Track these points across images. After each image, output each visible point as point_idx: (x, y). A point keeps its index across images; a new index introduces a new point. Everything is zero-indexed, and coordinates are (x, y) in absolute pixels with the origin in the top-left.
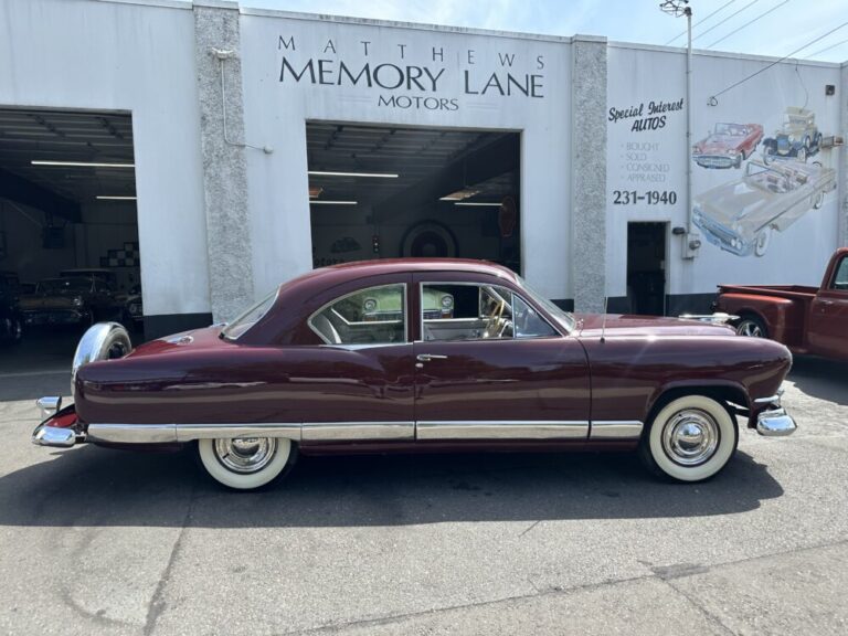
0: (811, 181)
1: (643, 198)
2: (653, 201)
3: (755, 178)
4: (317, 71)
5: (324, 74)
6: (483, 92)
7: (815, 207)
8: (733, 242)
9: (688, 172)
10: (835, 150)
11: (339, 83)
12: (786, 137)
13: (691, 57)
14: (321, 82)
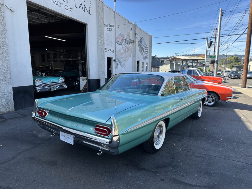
0: (130, 51)
1: (109, 51)
2: (111, 52)
3: (124, 48)
6: (79, 9)
7: (130, 57)
8: (121, 64)
9: (116, 45)
10: (132, 43)
12: (127, 39)
13: (115, 13)
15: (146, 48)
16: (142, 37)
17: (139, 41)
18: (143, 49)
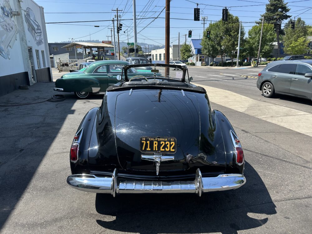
3: (2, 24)
8: (3, 53)
15: (38, 27)
16: (30, 8)
17: (25, 14)
18: (33, 29)
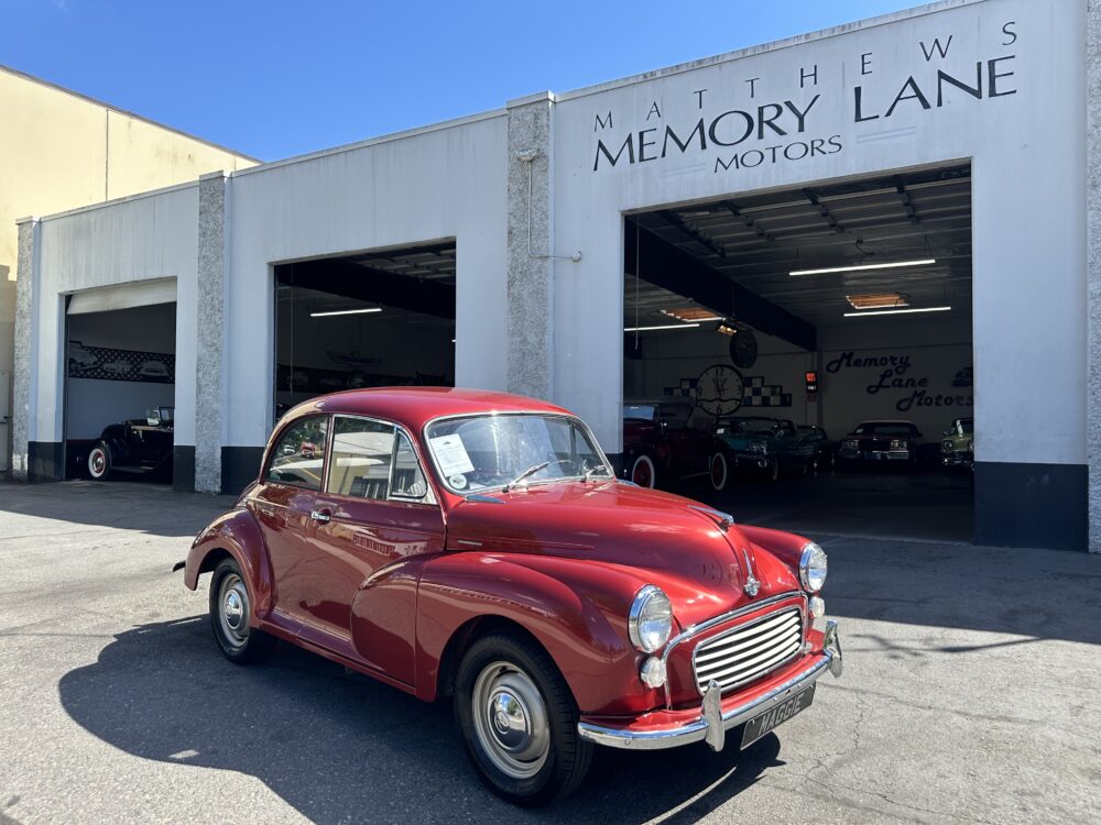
4: (637, 148)
5: (645, 148)
6: (889, 114)
11: (664, 155)
14: (641, 159)
